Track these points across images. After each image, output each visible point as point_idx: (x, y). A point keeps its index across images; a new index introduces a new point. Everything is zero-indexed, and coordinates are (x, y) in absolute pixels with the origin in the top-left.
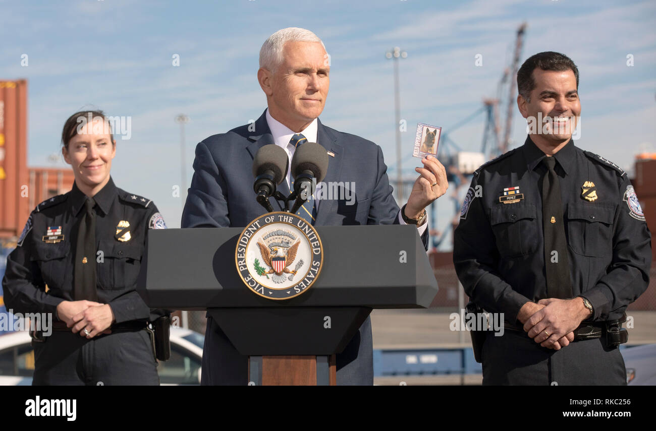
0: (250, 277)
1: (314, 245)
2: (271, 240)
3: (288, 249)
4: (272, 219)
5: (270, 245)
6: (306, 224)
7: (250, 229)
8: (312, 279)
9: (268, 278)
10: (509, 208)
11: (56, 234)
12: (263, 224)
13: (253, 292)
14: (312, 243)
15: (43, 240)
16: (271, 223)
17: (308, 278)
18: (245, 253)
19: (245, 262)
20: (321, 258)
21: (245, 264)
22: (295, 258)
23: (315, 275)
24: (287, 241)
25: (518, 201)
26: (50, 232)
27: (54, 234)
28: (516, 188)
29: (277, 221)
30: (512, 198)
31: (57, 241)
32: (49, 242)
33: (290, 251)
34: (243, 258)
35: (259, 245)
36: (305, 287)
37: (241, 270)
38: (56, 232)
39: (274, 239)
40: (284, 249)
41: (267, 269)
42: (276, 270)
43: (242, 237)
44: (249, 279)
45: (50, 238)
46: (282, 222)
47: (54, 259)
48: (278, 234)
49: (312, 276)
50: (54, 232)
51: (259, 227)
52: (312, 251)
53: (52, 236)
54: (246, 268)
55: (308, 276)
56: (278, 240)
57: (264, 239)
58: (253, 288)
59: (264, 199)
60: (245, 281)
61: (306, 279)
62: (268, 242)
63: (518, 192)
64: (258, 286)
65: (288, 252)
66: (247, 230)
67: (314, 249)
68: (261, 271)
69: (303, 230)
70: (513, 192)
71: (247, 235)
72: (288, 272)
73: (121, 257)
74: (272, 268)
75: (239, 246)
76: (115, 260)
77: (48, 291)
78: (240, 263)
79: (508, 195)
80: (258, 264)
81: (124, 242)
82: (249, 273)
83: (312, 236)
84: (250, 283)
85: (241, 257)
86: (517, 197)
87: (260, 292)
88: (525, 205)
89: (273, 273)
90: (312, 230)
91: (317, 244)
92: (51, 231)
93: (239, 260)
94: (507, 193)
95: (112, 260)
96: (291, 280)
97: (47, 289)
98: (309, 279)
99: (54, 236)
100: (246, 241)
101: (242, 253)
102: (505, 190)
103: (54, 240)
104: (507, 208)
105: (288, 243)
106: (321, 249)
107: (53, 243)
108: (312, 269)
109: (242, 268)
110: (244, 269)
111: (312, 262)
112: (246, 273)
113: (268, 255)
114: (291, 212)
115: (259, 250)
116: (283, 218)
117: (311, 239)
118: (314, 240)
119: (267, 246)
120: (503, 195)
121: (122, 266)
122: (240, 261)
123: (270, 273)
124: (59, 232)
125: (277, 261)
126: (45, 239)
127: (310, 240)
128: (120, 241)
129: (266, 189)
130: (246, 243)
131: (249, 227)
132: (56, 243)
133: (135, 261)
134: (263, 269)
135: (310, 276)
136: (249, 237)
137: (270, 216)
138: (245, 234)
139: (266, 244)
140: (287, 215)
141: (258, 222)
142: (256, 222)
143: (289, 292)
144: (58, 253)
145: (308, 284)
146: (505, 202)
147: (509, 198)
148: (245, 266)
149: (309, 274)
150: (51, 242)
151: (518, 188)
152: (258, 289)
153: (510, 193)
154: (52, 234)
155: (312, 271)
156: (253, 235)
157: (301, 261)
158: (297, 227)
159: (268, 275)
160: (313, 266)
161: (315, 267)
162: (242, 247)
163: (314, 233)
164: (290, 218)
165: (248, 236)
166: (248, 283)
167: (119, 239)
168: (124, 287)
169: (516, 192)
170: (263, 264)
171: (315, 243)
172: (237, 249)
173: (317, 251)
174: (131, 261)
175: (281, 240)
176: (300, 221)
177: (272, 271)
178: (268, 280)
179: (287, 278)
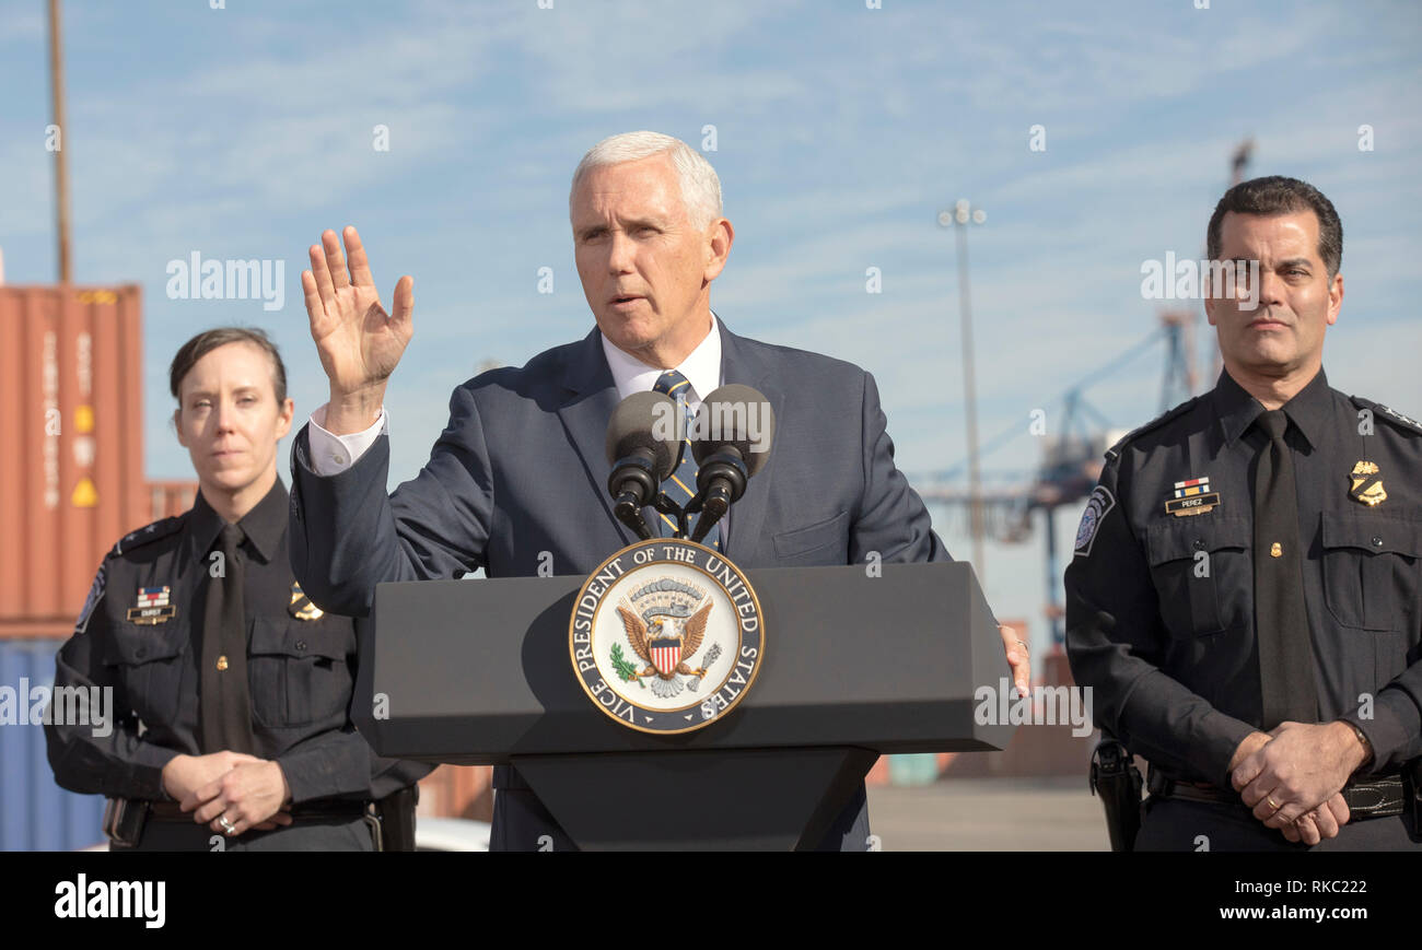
0: (602, 685)
1: (744, 610)
2: (647, 602)
3: (686, 620)
4: (649, 554)
5: (645, 614)
6: (724, 565)
7: (600, 578)
8: (742, 686)
9: (643, 686)
10: (1188, 526)
11: (157, 603)
12: (629, 567)
13: (609, 718)
14: (740, 608)
15: (129, 618)
16: (647, 564)
17: (732, 685)
18: (590, 631)
19: (590, 651)
20: (759, 640)
21: (590, 655)
22: (703, 641)
23: (747, 677)
24: (683, 603)
25: (1208, 508)
26: (143, 601)
27: (153, 604)
28: (1201, 481)
29: (659, 559)
30: (1194, 503)
31: (160, 620)
32: (142, 622)
33: (690, 626)
34: (587, 644)
35: (622, 613)
36: (726, 704)
37: (583, 670)
38: (157, 598)
39: (654, 600)
40: (677, 622)
41: (641, 666)
42: (661, 668)
43: (584, 595)
44: (600, 689)
45: (145, 613)
46: (672, 562)
47: (155, 661)
48: (662, 587)
49: (740, 679)
50: (153, 600)
51: (621, 572)
52: (739, 624)
53: (147, 609)
54: (594, 666)
55: (731, 680)
56: (662, 601)
57: (632, 599)
58: (610, 708)
59: (631, 510)
60: (591, 693)
61: (726, 687)
62: (642, 606)
63: (1206, 489)
64: (620, 704)
65: (686, 628)
66: (595, 580)
67: (744, 621)
68: (626, 672)
69: (719, 577)
70: (1196, 491)
71: (594, 592)
72: (686, 673)
73: (302, 654)
74: (652, 665)
75: (578, 617)
76: (290, 660)
77: (145, 733)
78: (581, 654)
79: (1184, 496)
80: (620, 656)
81: (311, 620)
82: (601, 677)
83: (739, 590)
84: (602, 699)
85: (582, 640)
86: (1206, 501)
87: (626, 717)
88: (1223, 516)
89: (653, 675)
90: (739, 579)
91: (750, 608)
92: (145, 597)
93: (578, 646)
94: (1183, 493)
95: (283, 662)
96: (694, 691)
97: (142, 729)
98: (734, 686)
99: (152, 607)
100: (592, 605)
101: (584, 632)
102: (1178, 485)
103: (152, 617)
104: (1184, 527)
105: (685, 608)
106: (759, 620)
107: (152, 625)
108: (740, 664)
109: (584, 666)
110: (588, 667)
111: (739, 649)
112: (594, 676)
113: (641, 633)
114: (692, 539)
115: (621, 624)
116: (673, 553)
117: (736, 598)
118: (743, 601)
119: (638, 615)
120: (1174, 498)
121: (305, 677)
122: (581, 651)
123: (646, 675)
124: (163, 599)
125: (663, 647)
126: (134, 614)
127: (735, 601)
128: (301, 619)
129: (636, 490)
130: (593, 609)
131: (599, 574)
132: (158, 624)
133: (334, 663)
134: (632, 667)
135: (737, 681)
136: (599, 596)
137: (644, 549)
138: (590, 589)
139: (636, 610)
140: (681, 546)
141: (618, 563)
142: (614, 563)
143: (689, 717)
144: (163, 647)
145: (732, 699)
146: (1179, 513)
147: (1187, 503)
148: (591, 661)
149: (735, 676)
150: (147, 622)
151: (1206, 480)
152: (620, 711)
153: (1189, 492)
154: (148, 604)
155: (741, 669)
156: (608, 590)
157: (715, 647)
158: (704, 572)
159: (642, 678)
160: (741, 659)
161: (747, 661)
162: (583, 619)
163: (744, 585)
164: (689, 551)
165: (598, 594)
166: (598, 697)
167: (298, 615)
168: (309, 723)
169: (1201, 489)
170: (630, 656)
171: (746, 606)
172: (574, 623)
173: (750, 625)
174: (325, 662)
175: (670, 601)
176: (712, 558)
177: (652, 670)
178: (642, 690)
179: (685, 686)
